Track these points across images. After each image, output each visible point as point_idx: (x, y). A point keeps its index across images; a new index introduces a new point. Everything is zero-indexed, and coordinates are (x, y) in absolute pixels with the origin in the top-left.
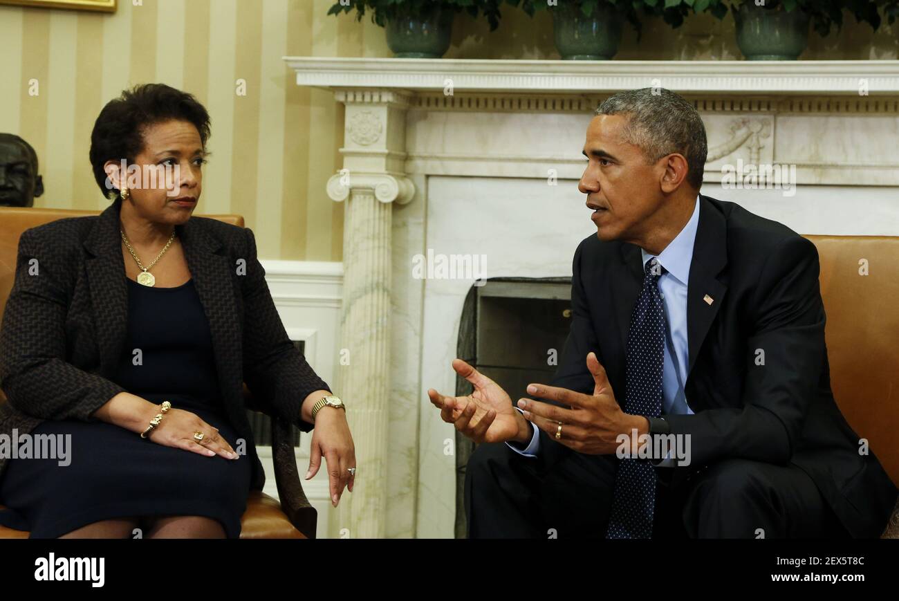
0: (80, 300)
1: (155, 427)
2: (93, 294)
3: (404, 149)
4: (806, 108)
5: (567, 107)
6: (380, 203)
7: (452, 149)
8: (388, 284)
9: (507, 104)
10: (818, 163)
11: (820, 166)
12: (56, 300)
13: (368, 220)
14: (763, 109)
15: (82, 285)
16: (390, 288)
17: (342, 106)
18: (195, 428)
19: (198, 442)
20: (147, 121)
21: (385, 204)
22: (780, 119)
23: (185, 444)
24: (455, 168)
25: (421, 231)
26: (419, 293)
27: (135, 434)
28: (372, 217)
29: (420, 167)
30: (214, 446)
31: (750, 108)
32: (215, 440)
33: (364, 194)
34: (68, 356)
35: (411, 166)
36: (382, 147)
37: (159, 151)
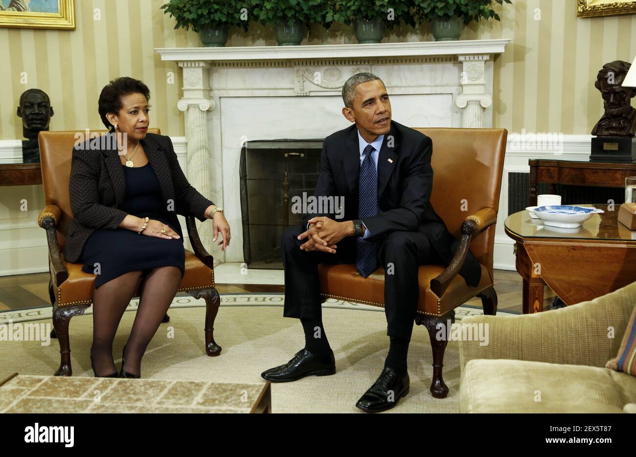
0: (104, 177)
1: (144, 229)
2: (110, 173)
3: (209, 86)
4: (384, 62)
5: (281, 65)
6: (201, 111)
7: (230, 85)
8: (207, 146)
9: (254, 65)
10: (390, 86)
11: (391, 87)
12: (93, 177)
13: (197, 119)
14: (366, 63)
15: (104, 170)
16: (208, 148)
17: (181, 69)
18: (161, 227)
19: (163, 234)
20: (123, 94)
21: (204, 111)
22: (373, 67)
23: (158, 235)
24: (232, 93)
25: (219, 121)
26: (220, 148)
27: (136, 232)
28: (198, 117)
29: (216, 93)
30: (170, 234)
31: (361, 63)
32: (170, 231)
33: (195, 107)
34: (100, 201)
35: (212, 94)
36: (200, 86)
37: (129, 108)
